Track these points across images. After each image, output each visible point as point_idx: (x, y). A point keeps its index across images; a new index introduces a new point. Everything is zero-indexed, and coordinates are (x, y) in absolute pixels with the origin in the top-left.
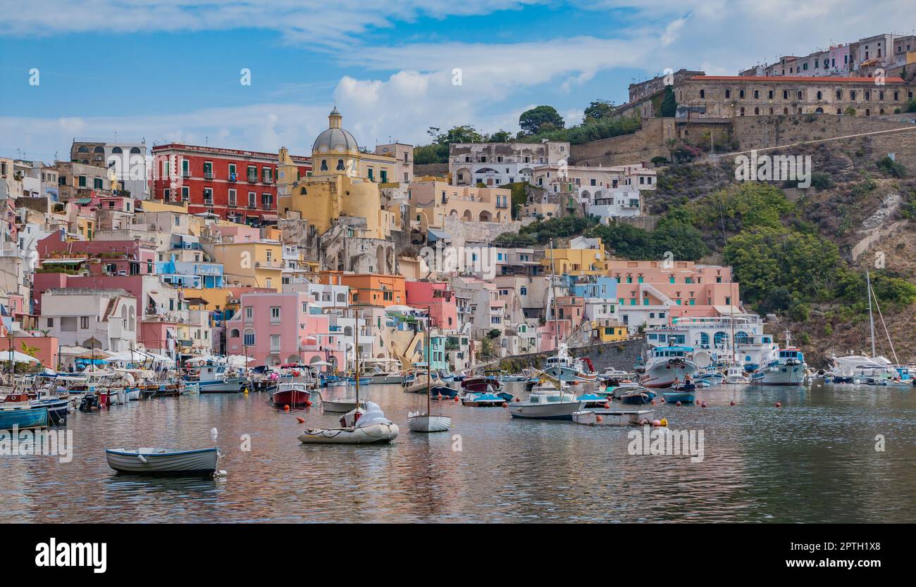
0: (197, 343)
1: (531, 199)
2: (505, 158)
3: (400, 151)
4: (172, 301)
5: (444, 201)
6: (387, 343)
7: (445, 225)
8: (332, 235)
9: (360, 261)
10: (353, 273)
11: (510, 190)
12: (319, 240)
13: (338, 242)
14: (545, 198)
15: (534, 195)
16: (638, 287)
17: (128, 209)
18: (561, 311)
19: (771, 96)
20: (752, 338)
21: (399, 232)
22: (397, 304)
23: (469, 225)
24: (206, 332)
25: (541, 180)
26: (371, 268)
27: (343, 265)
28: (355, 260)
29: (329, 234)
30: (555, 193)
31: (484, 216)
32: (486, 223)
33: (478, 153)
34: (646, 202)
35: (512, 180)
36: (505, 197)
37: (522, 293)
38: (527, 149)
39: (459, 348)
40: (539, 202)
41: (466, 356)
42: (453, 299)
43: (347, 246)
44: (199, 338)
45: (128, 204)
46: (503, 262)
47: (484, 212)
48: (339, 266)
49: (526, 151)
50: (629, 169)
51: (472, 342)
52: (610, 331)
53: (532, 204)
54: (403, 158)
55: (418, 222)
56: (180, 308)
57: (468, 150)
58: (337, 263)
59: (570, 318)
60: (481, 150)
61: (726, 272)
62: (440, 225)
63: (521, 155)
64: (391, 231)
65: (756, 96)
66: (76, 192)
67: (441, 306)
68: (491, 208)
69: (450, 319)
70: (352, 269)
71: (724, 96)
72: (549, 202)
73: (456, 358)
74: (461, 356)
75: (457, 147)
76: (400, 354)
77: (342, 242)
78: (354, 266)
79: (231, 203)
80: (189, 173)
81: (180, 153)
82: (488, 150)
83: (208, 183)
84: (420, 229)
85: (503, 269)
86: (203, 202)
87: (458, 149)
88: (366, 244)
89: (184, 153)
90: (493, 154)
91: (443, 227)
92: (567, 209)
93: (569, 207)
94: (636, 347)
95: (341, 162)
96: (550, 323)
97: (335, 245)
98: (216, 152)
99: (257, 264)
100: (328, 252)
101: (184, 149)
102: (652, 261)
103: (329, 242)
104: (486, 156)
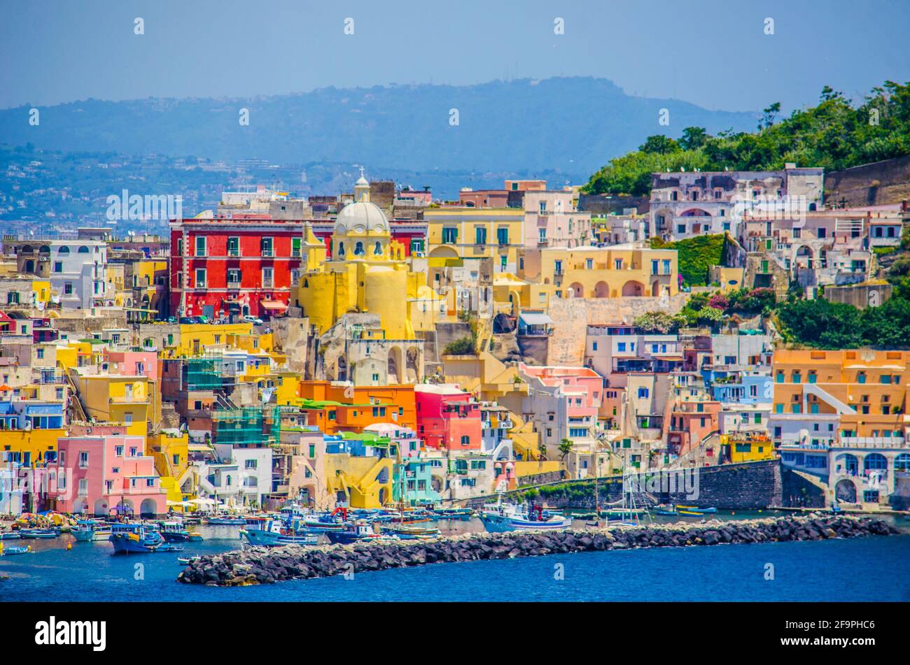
2: (724, 194)
3: (533, 201)
5: (560, 273)
6: (324, 473)
8: (332, 336)
11: (677, 251)
12: (317, 342)
13: (338, 344)
18: (681, 420)
23: (595, 303)
26: (376, 376)
29: (329, 334)
31: (630, 289)
33: (689, 186)
34: (879, 264)
35: (727, 226)
36: (667, 262)
43: (348, 350)
46: (624, 354)
47: (631, 283)
49: (754, 183)
51: (503, 464)
52: (745, 447)
57: (676, 182)
58: (337, 370)
59: (688, 430)
60: (693, 183)
62: (541, 307)
63: (748, 189)
64: (436, 324)
67: (450, 423)
68: (642, 277)
70: (350, 378)
75: (662, 178)
77: (344, 344)
79: (266, 285)
80: (206, 253)
81: (194, 229)
82: (702, 182)
83: (233, 263)
84: (512, 312)
85: (620, 363)
86: (226, 287)
87: (663, 181)
88: (373, 347)
89: (199, 229)
90: (709, 188)
91: (548, 308)
92: (758, 276)
93: (761, 272)
94: (763, 470)
95: (359, 245)
96: (671, 435)
97: (334, 348)
98: (245, 223)
99: (111, 401)
100: (326, 356)
101: (199, 223)
102: (850, 351)
103: (326, 345)
104: (699, 189)
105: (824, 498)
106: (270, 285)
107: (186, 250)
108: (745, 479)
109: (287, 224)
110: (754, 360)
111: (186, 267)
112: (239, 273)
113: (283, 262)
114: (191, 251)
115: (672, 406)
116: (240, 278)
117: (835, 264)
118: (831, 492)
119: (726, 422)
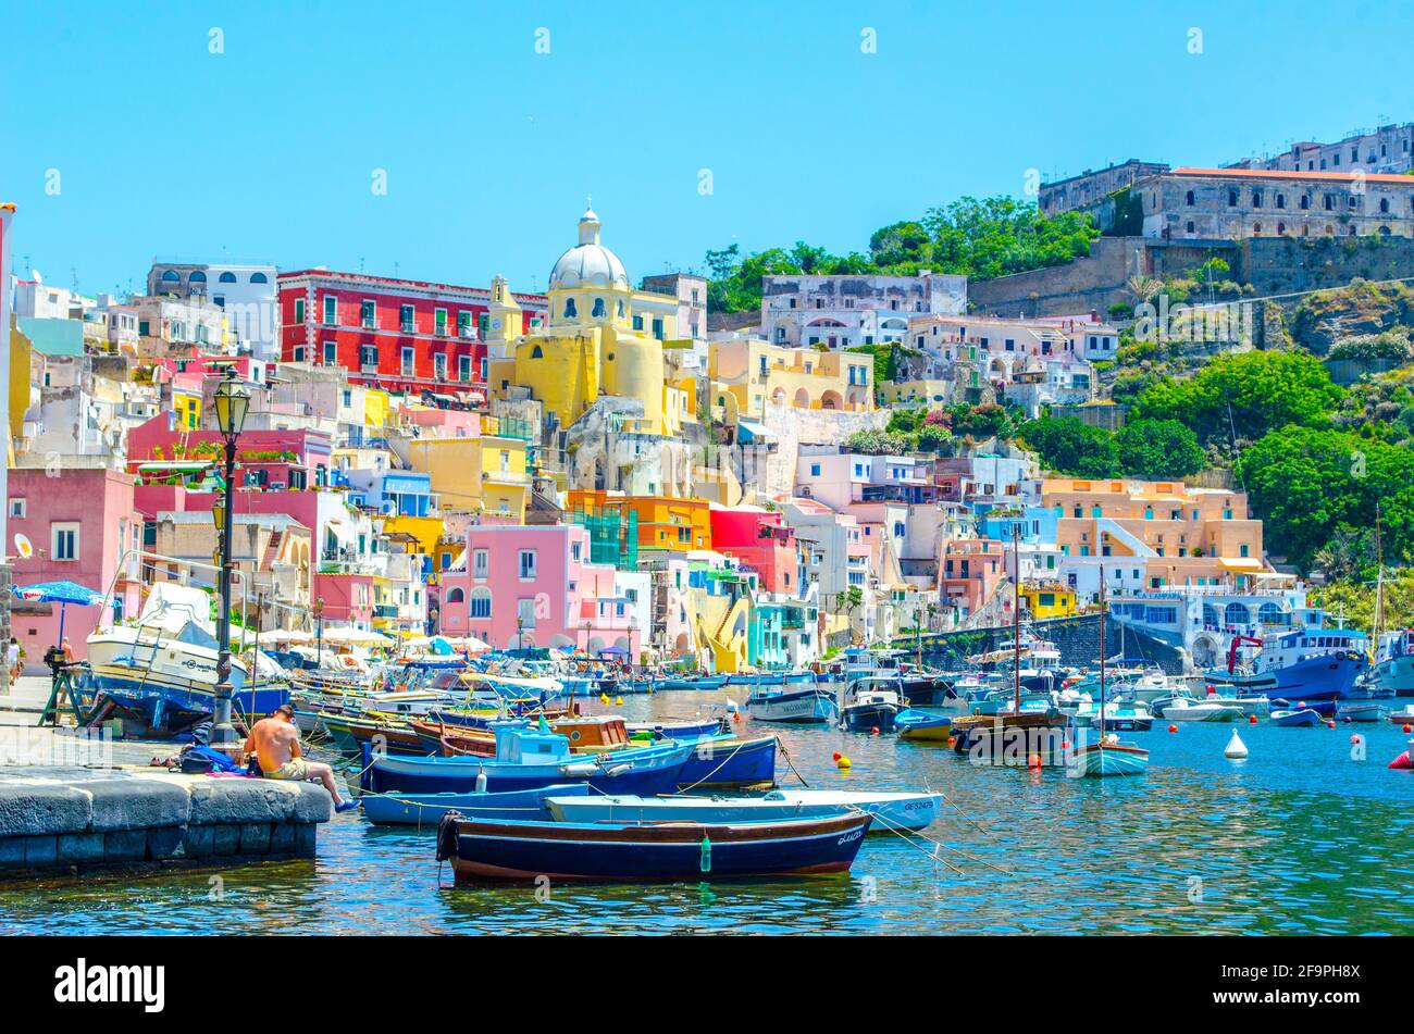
0: (404, 612)
1: (905, 372)
2: (857, 301)
3: (686, 287)
4: (362, 538)
5: (764, 373)
6: (691, 616)
7: (767, 414)
8: (585, 428)
9: (635, 474)
10: (622, 494)
11: (870, 356)
12: (563, 436)
13: (594, 440)
14: (930, 371)
15: (910, 365)
16: (1093, 525)
17: (256, 377)
18: (965, 564)
19: (1304, 204)
20: (1289, 615)
21: (695, 426)
22: (698, 548)
23: (805, 415)
24: (417, 594)
25: (921, 340)
26: (652, 486)
27: (603, 481)
28: (624, 472)
29: (581, 425)
30: (946, 362)
31: (829, 401)
32: (833, 411)
33: (810, 292)
34: (1101, 381)
35: (869, 339)
37: (897, 534)
38: (894, 288)
39: (802, 626)
40: (918, 377)
41: (814, 639)
42: (791, 540)
43: (611, 448)
44: (406, 603)
45: (256, 370)
46: (865, 479)
47: (828, 393)
48: (597, 483)
49: (893, 290)
50: (1072, 322)
51: (822, 616)
52: (1047, 599)
53: (906, 380)
54: (690, 298)
55: (721, 409)
56: (374, 551)
57: (794, 288)
58: (593, 477)
59: (980, 576)
60: (816, 288)
61: (1240, 502)
62: (758, 414)
63: (885, 297)
64: (682, 423)
65: (1281, 204)
66: (167, 349)
67: (773, 553)
68: (840, 386)
69: (787, 576)
70: (620, 488)
71: (1227, 202)
72: (937, 378)
73: (799, 644)
74: (806, 639)
75: (775, 282)
76: (710, 636)
77: (603, 441)
78: (624, 482)
79: (406, 372)
80: (337, 320)
81: (322, 285)
82: (828, 288)
83: (369, 338)
84: (724, 420)
85: (865, 490)
86: (359, 370)
87: (778, 285)
88: (643, 445)
89: (328, 285)
90: (837, 295)
91: (763, 417)
92: (968, 390)
93: (971, 386)
94: (1092, 628)
95: (599, 302)
96: (946, 585)
97: (590, 446)
98: (382, 283)
99: (485, 476)
100: (579, 458)
101: (329, 278)
102: (1115, 481)
103: (580, 439)
104: (825, 298)
105: (1181, 662)
106: (410, 373)
107: (312, 315)
108: (1075, 640)
109: (429, 289)
110: (1012, 490)
111: (311, 339)
112: (376, 352)
113: (425, 341)
114: (319, 318)
115: (945, 546)
116: (376, 359)
117: (1056, 379)
118: (1188, 653)
119: (1021, 567)
